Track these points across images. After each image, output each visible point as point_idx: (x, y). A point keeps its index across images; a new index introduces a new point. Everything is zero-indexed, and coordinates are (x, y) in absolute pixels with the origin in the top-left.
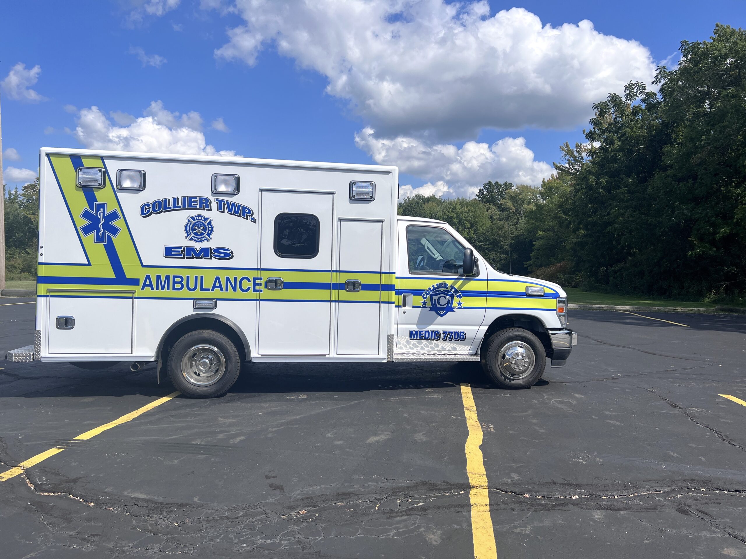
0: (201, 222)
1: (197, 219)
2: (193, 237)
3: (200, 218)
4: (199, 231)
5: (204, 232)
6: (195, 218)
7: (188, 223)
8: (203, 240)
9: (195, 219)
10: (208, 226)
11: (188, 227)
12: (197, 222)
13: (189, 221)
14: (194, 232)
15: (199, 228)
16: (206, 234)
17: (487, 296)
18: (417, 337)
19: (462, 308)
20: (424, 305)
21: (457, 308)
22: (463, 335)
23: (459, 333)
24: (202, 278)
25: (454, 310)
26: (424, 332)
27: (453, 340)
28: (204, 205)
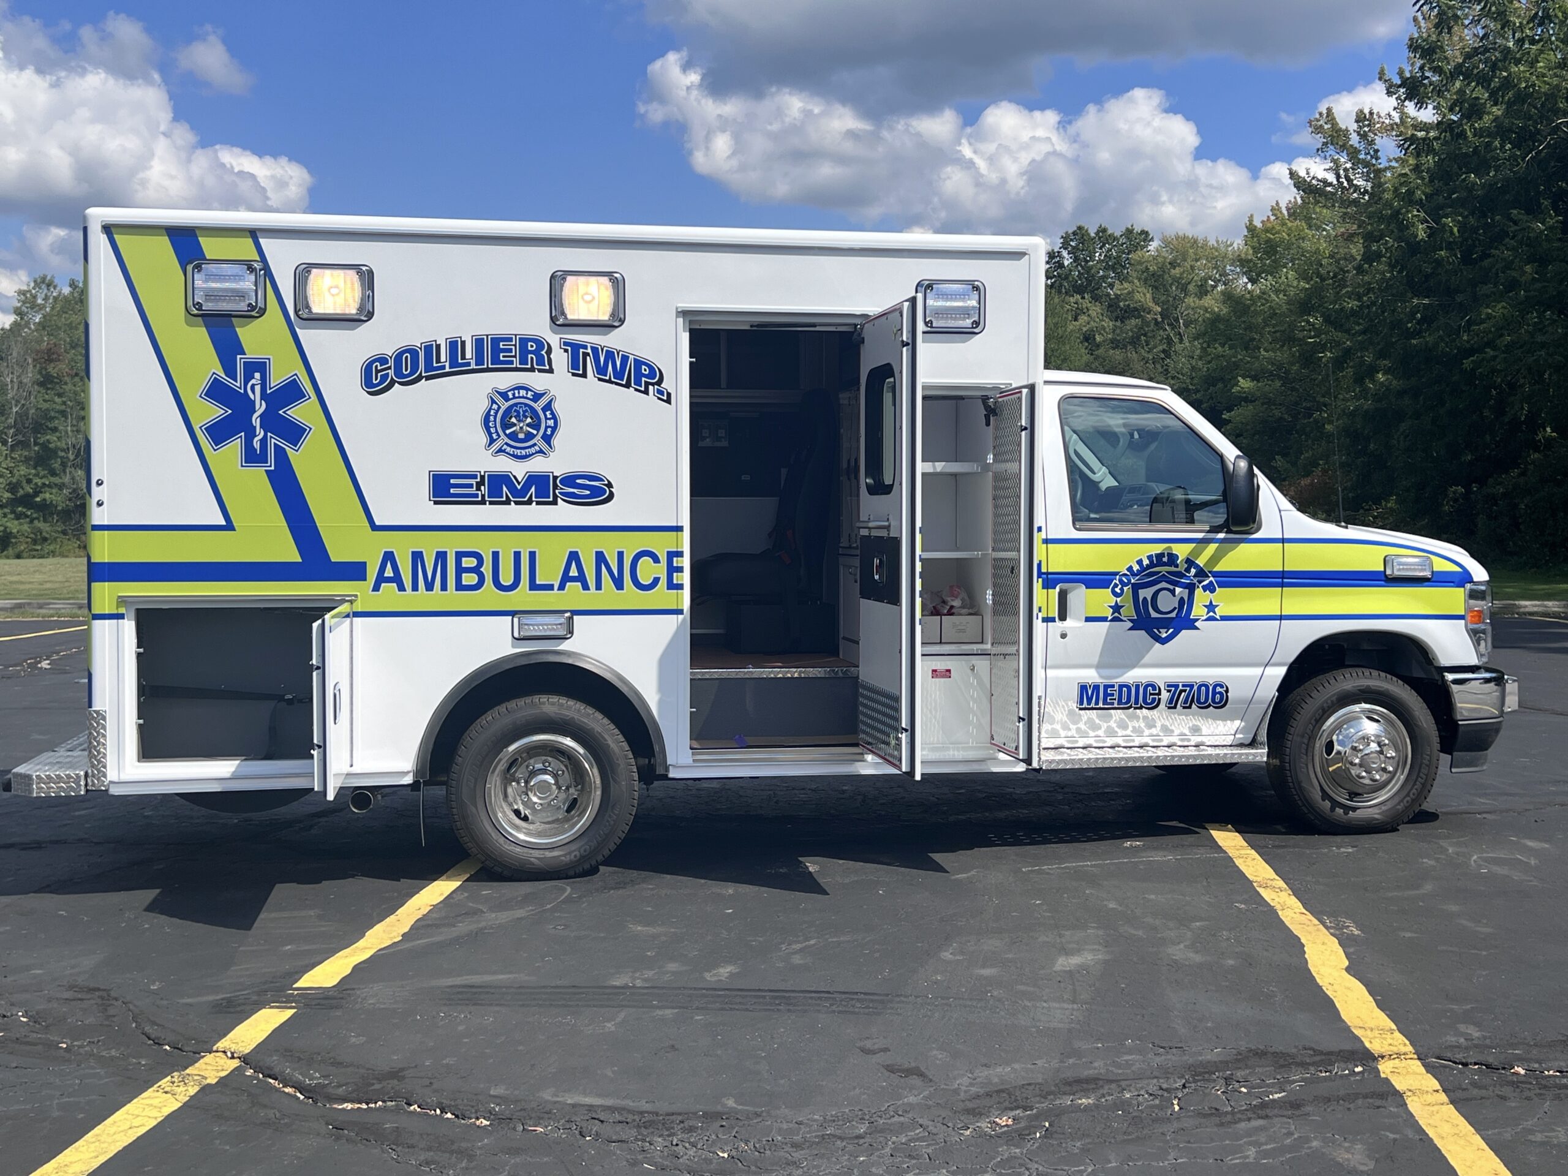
0: (526, 405)
1: (514, 397)
2: (505, 447)
3: (523, 393)
4: (521, 428)
5: (535, 432)
6: (510, 394)
7: (491, 409)
8: (533, 454)
9: (511, 396)
10: (545, 416)
11: (492, 418)
12: (516, 405)
13: (493, 402)
14: (508, 432)
15: (519, 421)
16: (539, 437)
17: (1282, 585)
18: (1097, 703)
19: (1216, 620)
20: (1116, 614)
21: (1206, 620)
22: (1220, 693)
23: (1211, 688)
24: (532, 555)
25: (1196, 624)
26: (1116, 688)
27: (1194, 706)
28: (532, 358)
